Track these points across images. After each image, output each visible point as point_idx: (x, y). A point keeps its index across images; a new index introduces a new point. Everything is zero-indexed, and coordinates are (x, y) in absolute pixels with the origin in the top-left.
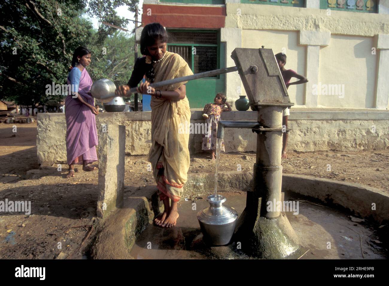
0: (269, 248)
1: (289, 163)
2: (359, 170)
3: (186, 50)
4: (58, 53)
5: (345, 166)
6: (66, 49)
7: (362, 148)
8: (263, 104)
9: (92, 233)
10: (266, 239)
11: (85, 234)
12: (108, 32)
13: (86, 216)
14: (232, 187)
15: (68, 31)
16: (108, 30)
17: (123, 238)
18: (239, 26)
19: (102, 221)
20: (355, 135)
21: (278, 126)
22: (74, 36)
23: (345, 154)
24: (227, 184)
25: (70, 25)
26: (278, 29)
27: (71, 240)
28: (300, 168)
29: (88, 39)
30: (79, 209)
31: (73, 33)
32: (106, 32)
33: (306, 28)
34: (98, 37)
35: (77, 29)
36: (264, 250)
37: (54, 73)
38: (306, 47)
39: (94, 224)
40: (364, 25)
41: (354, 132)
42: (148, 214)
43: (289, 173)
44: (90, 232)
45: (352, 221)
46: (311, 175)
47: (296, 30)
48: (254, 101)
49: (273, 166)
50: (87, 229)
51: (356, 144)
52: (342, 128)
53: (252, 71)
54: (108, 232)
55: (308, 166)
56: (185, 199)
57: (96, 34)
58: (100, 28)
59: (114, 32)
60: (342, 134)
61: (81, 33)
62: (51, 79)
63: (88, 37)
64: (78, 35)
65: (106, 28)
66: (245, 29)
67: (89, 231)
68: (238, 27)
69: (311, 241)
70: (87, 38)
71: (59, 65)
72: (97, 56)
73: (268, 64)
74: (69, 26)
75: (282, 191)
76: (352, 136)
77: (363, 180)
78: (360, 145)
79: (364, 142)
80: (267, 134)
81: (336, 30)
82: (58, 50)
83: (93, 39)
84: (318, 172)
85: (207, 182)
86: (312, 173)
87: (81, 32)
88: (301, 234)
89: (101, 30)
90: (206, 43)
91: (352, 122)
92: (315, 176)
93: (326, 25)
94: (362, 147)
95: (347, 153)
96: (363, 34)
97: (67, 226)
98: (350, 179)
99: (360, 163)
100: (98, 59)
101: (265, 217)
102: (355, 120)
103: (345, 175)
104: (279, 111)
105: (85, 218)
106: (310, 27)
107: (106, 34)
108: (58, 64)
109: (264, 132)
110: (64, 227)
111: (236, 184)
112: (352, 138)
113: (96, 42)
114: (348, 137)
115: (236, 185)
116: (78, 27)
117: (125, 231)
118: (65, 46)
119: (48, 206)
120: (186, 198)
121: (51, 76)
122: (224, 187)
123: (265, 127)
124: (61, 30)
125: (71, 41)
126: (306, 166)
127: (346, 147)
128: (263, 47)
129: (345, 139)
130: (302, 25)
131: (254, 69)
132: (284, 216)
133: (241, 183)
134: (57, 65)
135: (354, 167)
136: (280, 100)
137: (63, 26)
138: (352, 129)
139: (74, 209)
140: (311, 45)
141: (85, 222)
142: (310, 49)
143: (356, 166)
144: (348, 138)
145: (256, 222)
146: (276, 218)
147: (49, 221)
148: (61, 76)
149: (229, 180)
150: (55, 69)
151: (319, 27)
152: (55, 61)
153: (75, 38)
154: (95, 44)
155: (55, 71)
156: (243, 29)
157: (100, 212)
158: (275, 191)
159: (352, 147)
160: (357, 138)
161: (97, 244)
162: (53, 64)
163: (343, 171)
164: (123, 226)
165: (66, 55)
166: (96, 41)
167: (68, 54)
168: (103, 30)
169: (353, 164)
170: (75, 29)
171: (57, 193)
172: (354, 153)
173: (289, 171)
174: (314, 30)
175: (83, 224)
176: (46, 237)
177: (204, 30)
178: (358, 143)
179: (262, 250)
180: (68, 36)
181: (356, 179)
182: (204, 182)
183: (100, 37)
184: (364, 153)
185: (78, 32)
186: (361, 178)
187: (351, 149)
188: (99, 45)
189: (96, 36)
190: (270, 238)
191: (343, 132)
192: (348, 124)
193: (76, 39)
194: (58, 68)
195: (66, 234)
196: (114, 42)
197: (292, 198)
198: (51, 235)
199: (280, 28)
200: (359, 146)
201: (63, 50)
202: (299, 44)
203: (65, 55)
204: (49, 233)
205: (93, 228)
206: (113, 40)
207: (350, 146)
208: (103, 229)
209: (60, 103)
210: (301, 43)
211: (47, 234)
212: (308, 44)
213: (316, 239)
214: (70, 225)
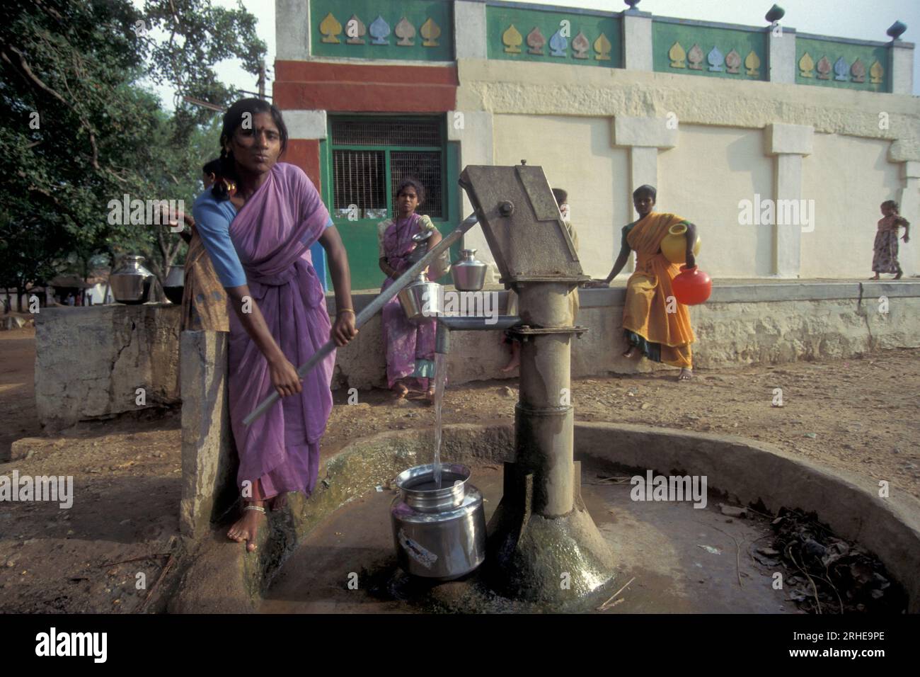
0: (551, 579)
1: (597, 399)
2: (739, 408)
3: (373, 160)
4: (80, 165)
5: (712, 400)
6: (99, 157)
7: (750, 361)
8: (526, 279)
9: (170, 571)
10: (545, 560)
11: (153, 574)
12: (198, 118)
13: (156, 534)
14: (478, 455)
15: (105, 115)
16: (197, 113)
17: (240, 576)
18: (486, 106)
19: (192, 543)
20: (734, 334)
21: (561, 323)
22: (118, 127)
23: (715, 376)
24: (468, 451)
25: (109, 103)
26: (570, 113)
27: (124, 590)
28: (620, 408)
29: (152, 135)
30: (139, 521)
31: (115, 120)
32: (193, 117)
33: (627, 110)
34: (174, 130)
35: (125, 112)
36: (542, 584)
37: (71, 211)
38: (628, 150)
39: (175, 551)
40: (744, 104)
41: (730, 329)
42: (295, 524)
43: (597, 420)
44: (166, 569)
45: (723, 514)
46: (642, 422)
47: (608, 114)
48: (509, 273)
49: (553, 406)
50: (158, 562)
51: (736, 353)
52: (707, 322)
53: (503, 211)
54: (205, 566)
55: (637, 404)
56: (377, 488)
57: (171, 122)
58: (177, 109)
59: (210, 118)
60: (708, 333)
61: (134, 121)
62: (63, 225)
63: (151, 129)
64: (127, 124)
65: (191, 109)
66: (500, 114)
67: (163, 567)
68: (484, 110)
69: (638, 560)
70: (149, 131)
71: (83, 194)
72: (173, 171)
73: (533, 198)
74: (105, 104)
75: (576, 458)
76: (727, 337)
77: (744, 429)
78: (744, 354)
79: (752, 349)
80: (538, 342)
81: (688, 115)
82: (79, 159)
83: (162, 133)
84: (657, 417)
85: (424, 448)
86: (644, 419)
87: (134, 118)
88: (619, 547)
89: (181, 114)
90: (416, 143)
91: (725, 308)
92: (650, 424)
93: (666, 104)
94: (749, 358)
95: (719, 373)
96: (742, 124)
97: (113, 559)
98: (720, 427)
99: (743, 392)
100: (174, 178)
101: (542, 514)
102: (731, 302)
103: (711, 420)
104: (561, 293)
105: (155, 538)
106: (636, 108)
107: (194, 122)
108: (81, 190)
109: (532, 337)
110: (107, 561)
111: (485, 449)
112: (727, 341)
113: (170, 140)
114: (719, 339)
115: (487, 452)
116: (128, 107)
117: (243, 562)
118: (96, 149)
119: (67, 517)
120: (377, 485)
121: (64, 218)
122: (461, 456)
123: (532, 327)
124: (87, 114)
125: (112, 137)
126: (633, 403)
127: (716, 360)
128: (523, 162)
129: (714, 344)
130: (619, 105)
131: (506, 209)
132: (581, 511)
133: (497, 447)
134: (78, 193)
135: (729, 401)
136: (562, 271)
137: (92, 104)
138: (728, 321)
139: (128, 520)
140: (640, 147)
141: (154, 548)
142: (636, 154)
143: (734, 400)
144: (719, 342)
145: (523, 526)
146: (564, 516)
147: (70, 552)
148: (89, 217)
149: (470, 441)
150: (74, 201)
151: (654, 109)
152: (72, 184)
153: (120, 133)
154: (167, 145)
155: (74, 206)
156: (496, 113)
157: (188, 524)
158: (559, 459)
159: (729, 359)
160: (737, 340)
161: (182, 593)
162: (68, 191)
163: (706, 412)
164: (238, 552)
165: (99, 170)
166: (171, 137)
167: (104, 169)
168: (185, 112)
169: (729, 396)
170: (121, 112)
171: (87, 487)
172: (734, 372)
173: (598, 415)
174: (644, 114)
175: (150, 553)
176: (67, 585)
177: (411, 116)
178: (740, 351)
179: (537, 584)
180: (103, 128)
181: (732, 426)
182: (416, 449)
183: (178, 129)
184: (753, 372)
185: (127, 118)
186: (741, 425)
187: (728, 364)
188: (177, 146)
189: (170, 126)
190: (552, 558)
191: (709, 330)
192: (719, 312)
193: (123, 133)
194: (82, 200)
195: (111, 576)
196: (212, 139)
197: (604, 474)
198: (77, 580)
199: (573, 111)
200: (743, 358)
201: (93, 160)
202: (614, 143)
203: (97, 172)
204: (71, 577)
205: (173, 559)
206: (208, 134)
207: (725, 358)
208: (195, 560)
209: (86, 280)
210: (617, 143)
211: (67, 578)
212: (633, 144)
213: (649, 556)
214: (119, 556)
